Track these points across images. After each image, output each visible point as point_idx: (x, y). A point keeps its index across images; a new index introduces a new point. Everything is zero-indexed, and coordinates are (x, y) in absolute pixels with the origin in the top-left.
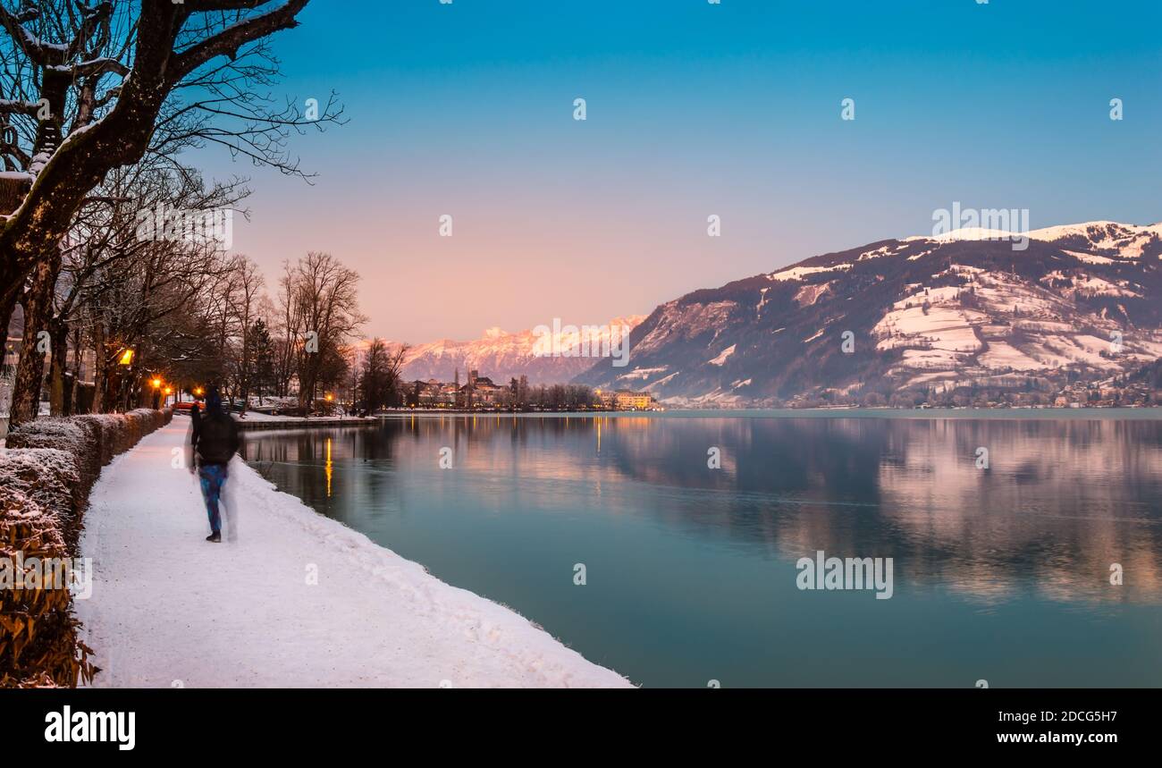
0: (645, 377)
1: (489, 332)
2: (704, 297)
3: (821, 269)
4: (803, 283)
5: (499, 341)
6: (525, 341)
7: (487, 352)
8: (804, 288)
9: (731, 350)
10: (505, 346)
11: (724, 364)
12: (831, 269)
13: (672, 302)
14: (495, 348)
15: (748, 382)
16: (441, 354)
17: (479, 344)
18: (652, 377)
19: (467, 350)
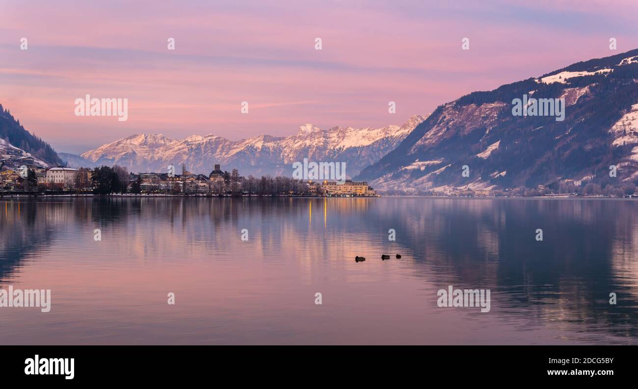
0: (423, 168)
1: (303, 128)
2: (478, 98)
3: (585, 73)
4: (566, 86)
5: (312, 136)
6: (334, 136)
7: (301, 145)
8: (567, 90)
9: (496, 146)
10: (316, 140)
11: (489, 157)
12: (593, 74)
13: (450, 103)
14: (308, 142)
15: (503, 174)
16: (260, 147)
17: (294, 138)
18: (429, 168)
19: (283, 144)
